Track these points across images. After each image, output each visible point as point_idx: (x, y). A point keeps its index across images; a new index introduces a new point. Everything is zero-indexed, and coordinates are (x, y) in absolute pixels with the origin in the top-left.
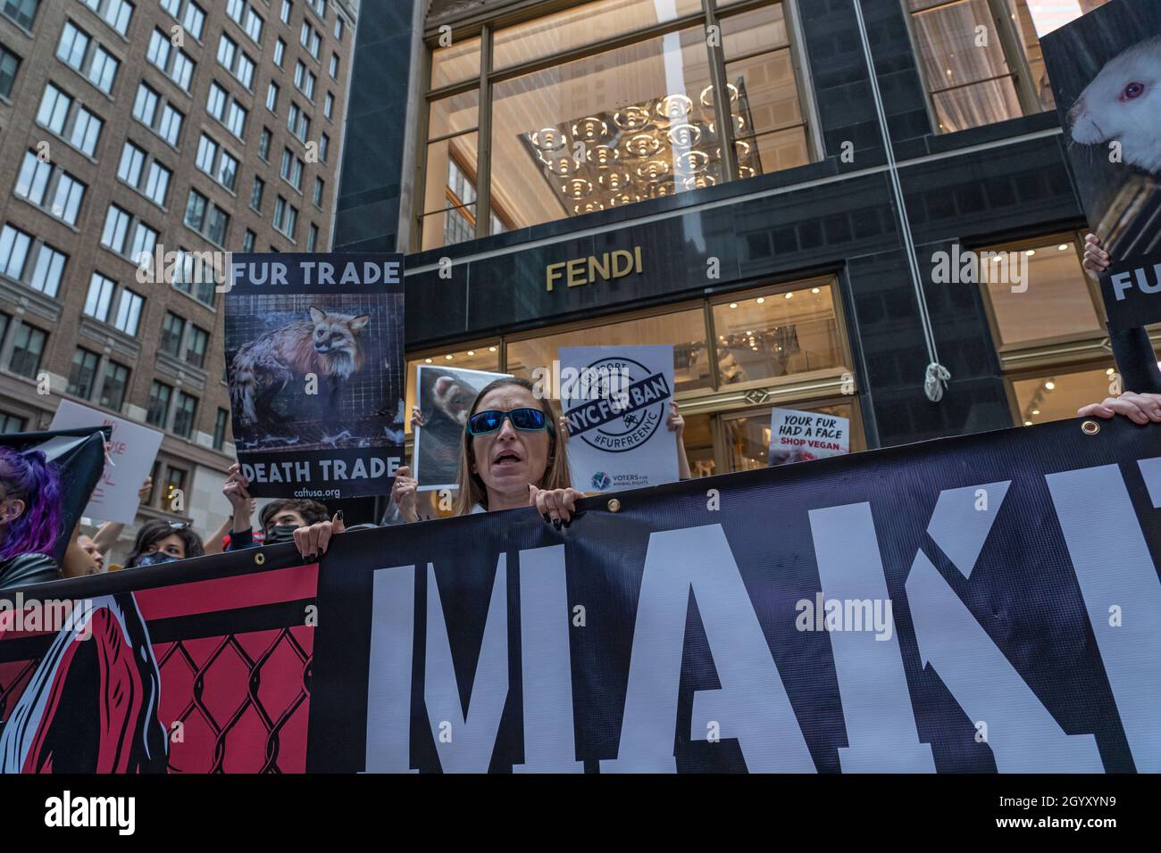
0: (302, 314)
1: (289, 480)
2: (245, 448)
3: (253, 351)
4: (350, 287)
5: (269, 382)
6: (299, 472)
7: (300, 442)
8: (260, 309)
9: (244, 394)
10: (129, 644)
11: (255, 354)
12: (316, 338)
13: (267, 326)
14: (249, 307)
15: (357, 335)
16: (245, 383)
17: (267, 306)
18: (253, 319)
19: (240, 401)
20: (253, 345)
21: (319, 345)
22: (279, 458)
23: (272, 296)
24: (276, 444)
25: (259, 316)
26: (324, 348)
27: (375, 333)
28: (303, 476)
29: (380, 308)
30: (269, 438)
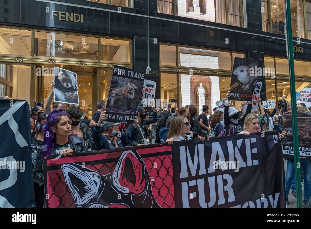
0: (127, 84)
1: (117, 119)
2: (108, 110)
3: (116, 90)
4: (136, 79)
5: (118, 98)
6: (120, 118)
7: (122, 112)
8: (119, 80)
9: (112, 99)
10: (137, 158)
11: (116, 91)
12: (128, 89)
13: (120, 85)
14: (117, 79)
15: (135, 90)
16: (113, 97)
17: (121, 80)
18: (117, 82)
19: (111, 100)
20: (116, 89)
21: (129, 91)
22: (116, 114)
23: (122, 78)
24: (116, 111)
25: (119, 82)
26: (129, 92)
27: (138, 90)
28: (121, 119)
29: (140, 84)
30: (115, 110)
